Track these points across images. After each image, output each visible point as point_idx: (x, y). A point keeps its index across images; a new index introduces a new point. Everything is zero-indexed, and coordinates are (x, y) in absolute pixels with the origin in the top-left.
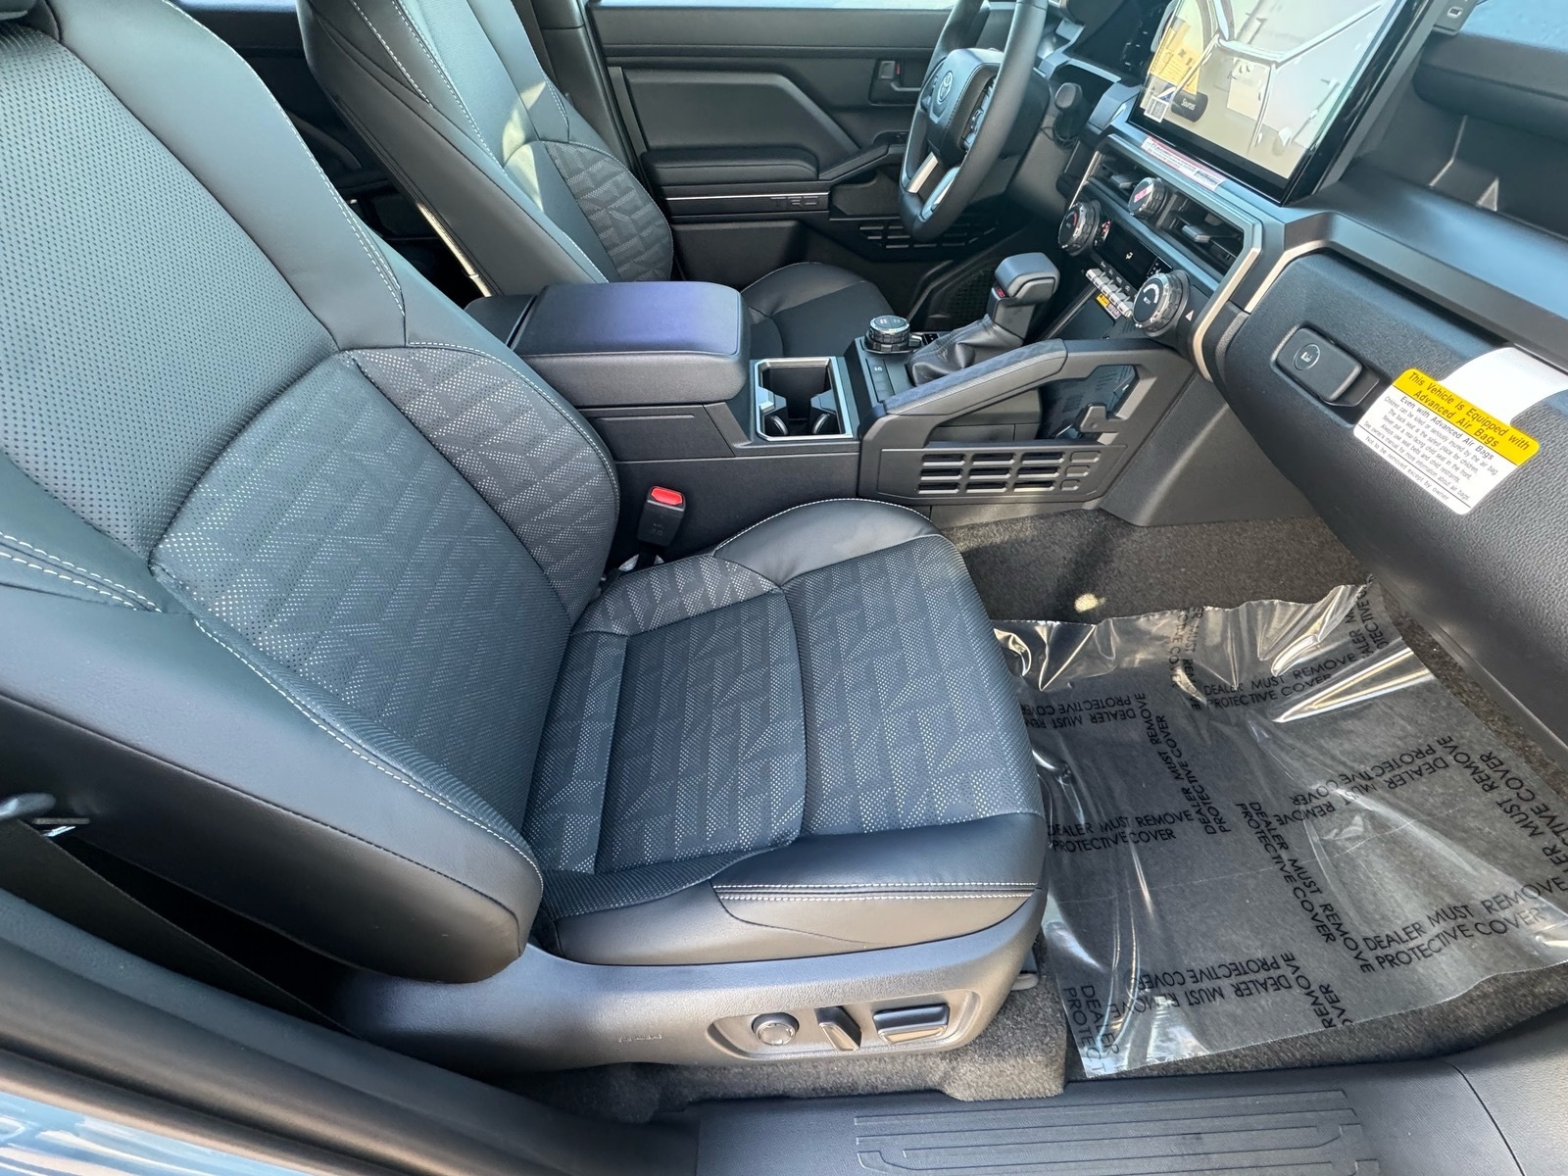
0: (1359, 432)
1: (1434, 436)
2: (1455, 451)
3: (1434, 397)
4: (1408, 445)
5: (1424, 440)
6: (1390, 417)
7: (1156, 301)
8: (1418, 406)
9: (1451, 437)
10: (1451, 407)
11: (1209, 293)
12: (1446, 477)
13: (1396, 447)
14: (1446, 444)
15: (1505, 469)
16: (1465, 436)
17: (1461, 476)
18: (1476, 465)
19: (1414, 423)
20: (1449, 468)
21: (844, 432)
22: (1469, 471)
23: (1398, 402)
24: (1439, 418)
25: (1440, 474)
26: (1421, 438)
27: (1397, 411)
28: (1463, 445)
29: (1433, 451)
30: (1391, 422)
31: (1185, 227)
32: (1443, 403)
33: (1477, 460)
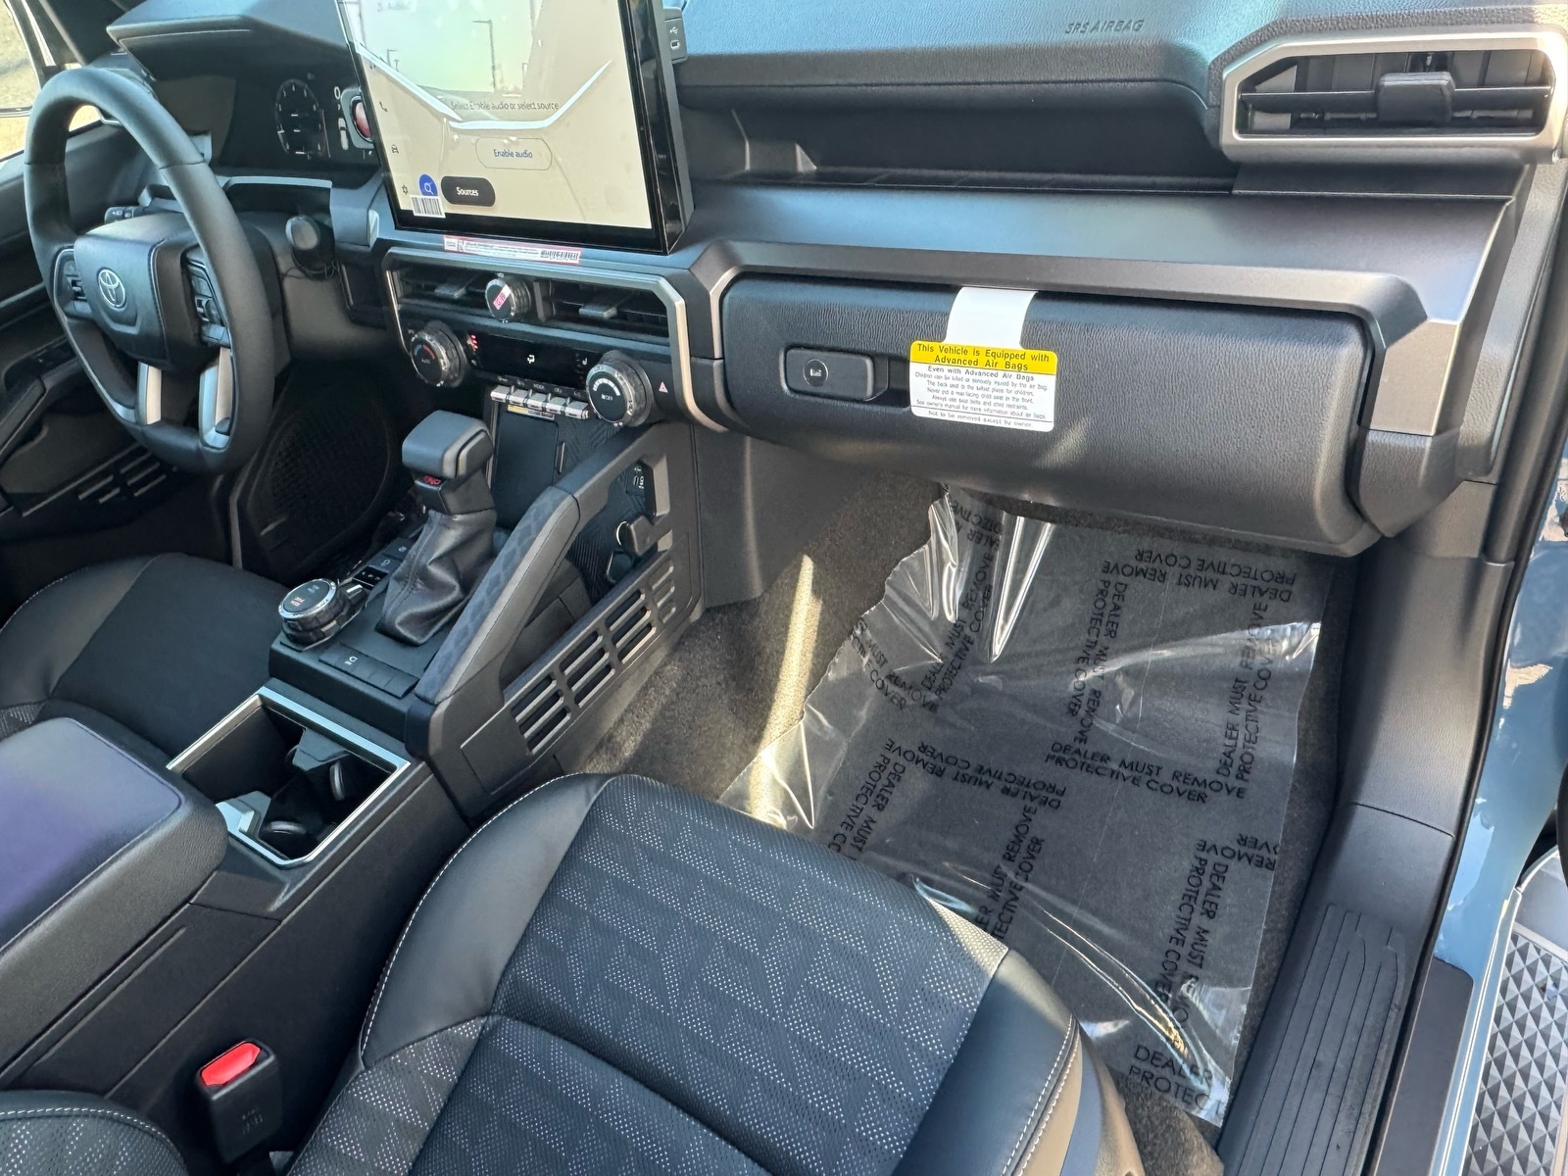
0: (919, 409)
1: (980, 385)
2: (1004, 388)
3: (951, 356)
4: (966, 401)
5: (975, 391)
6: (932, 387)
7: (618, 393)
8: (946, 368)
9: (992, 379)
10: (970, 356)
11: (666, 360)
12: (1016, 410)
13: (958, 407)
14: (993, 386)
15: (1051, 382)
16: (1001, 374)
17: (1024, 404)
18: (1028, 389)
19: (955, 383)
20: (1011, 402)
21: (392, 768)
22: (1026, 397)
23: (929, 373)
24: (970, 370)
25: (1009, 410)
26: (970, 391)
27: (933, 380)
28: (1005, 380)
29: (989, 396)
30: (938, 391)
31: (581, 310)
32: (962, 357)
33: (1025, 386)
